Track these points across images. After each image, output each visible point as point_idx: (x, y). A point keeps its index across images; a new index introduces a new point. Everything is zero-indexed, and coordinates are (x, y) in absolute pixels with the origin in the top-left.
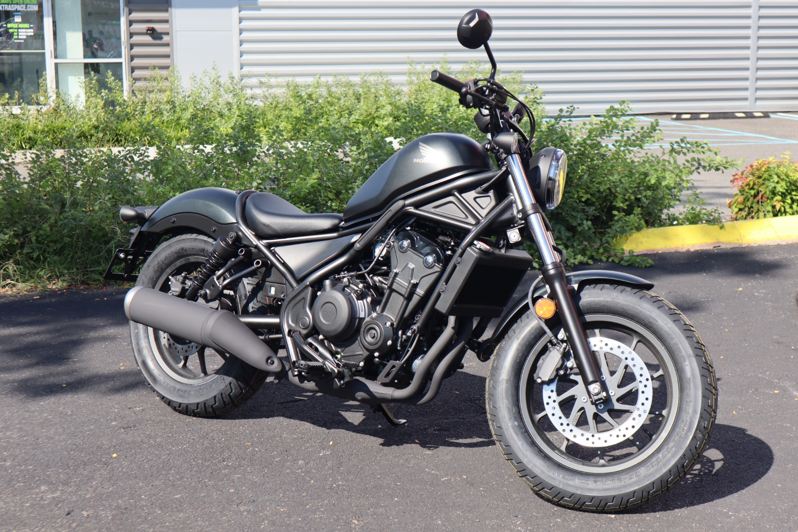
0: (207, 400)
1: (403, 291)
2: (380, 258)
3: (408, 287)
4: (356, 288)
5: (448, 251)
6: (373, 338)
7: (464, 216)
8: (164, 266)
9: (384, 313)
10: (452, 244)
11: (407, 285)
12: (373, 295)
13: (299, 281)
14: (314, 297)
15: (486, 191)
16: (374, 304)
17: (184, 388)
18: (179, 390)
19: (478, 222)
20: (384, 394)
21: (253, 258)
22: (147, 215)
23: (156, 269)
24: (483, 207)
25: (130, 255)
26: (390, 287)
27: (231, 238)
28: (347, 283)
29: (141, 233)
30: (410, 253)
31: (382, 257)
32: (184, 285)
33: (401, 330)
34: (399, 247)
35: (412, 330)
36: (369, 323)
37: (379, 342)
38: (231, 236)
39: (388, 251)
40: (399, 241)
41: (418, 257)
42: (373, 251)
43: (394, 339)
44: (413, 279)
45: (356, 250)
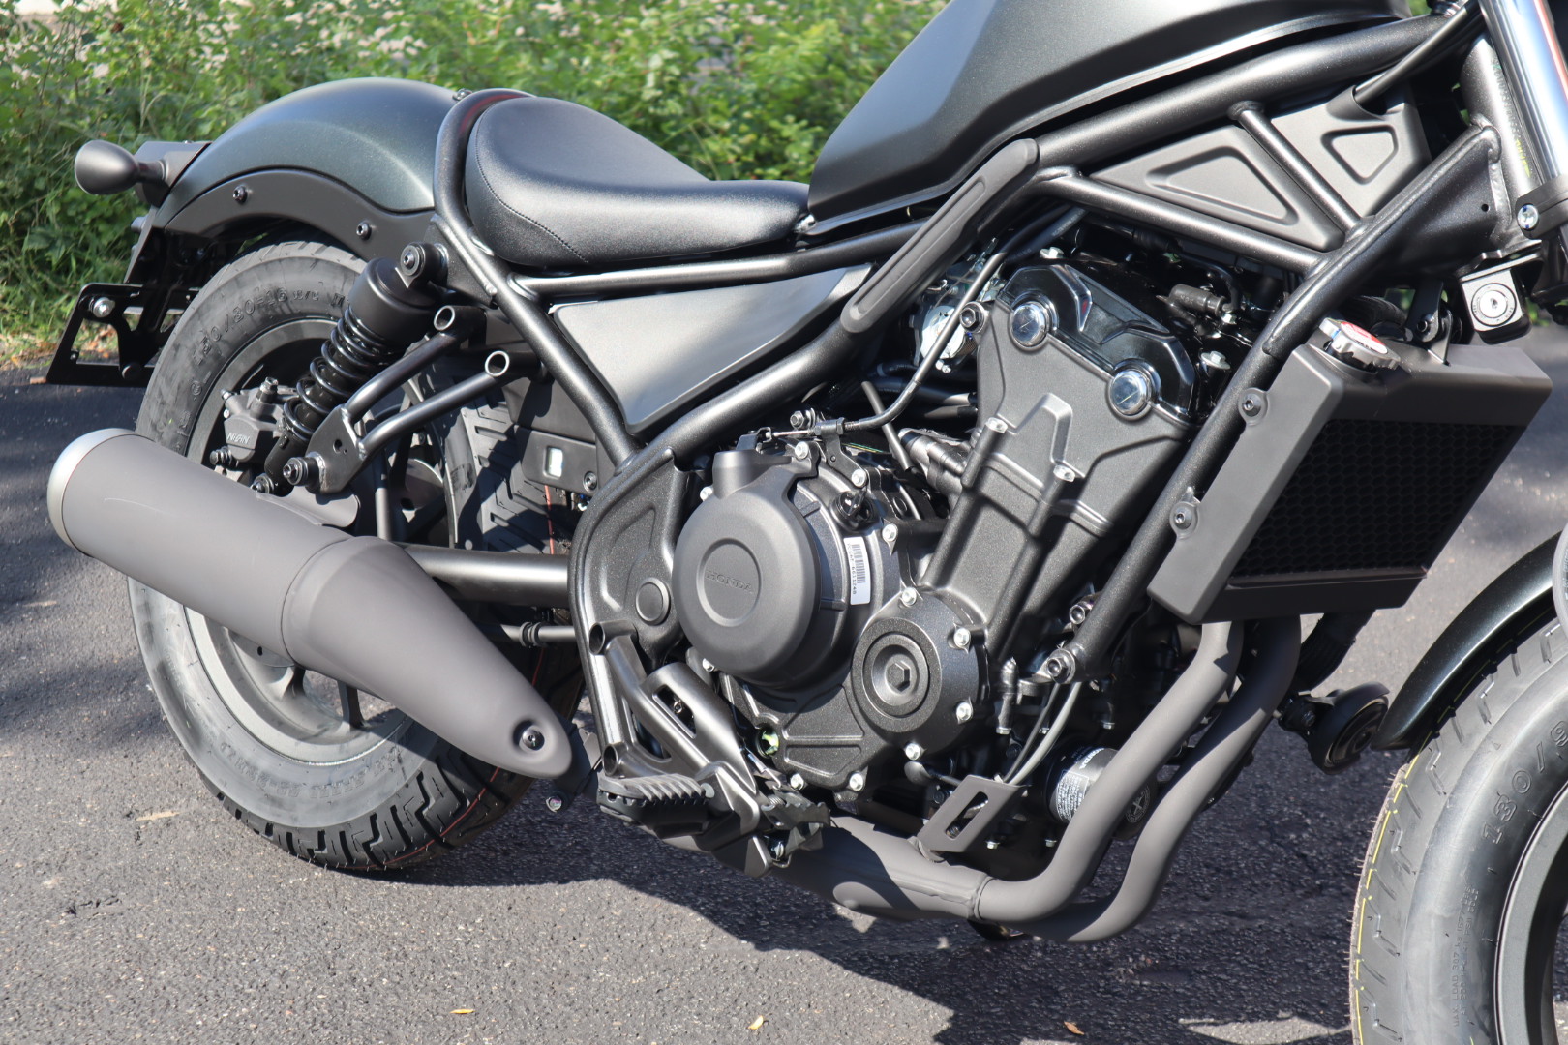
0: (349, 824)
1: (1024, 508)
2: (939, 365)
3: (1043, 491)
4: (842, 487)
5: (1208, 351)
6: (903, 686)
7: (1280, 212)
8: (224, 350)
9: (949, 589)
10: (1227, 319)
11: (1040, 484)
12: (909, 513)
13: (641, 440)
14: (689, 504)
15: (1377, 105)
16: (912, 546)
17: (281, 771)
18: (265, 776)
19: (1340, 238)
20: (944, 897)
21: (489, 342)
22: (170, 172)
23: (199, 357)
24: (1363, 173)
25: (135, 303)
26: (973, 490)
27: (410, 266)
28: (808, 465)
29: (155, 232)
30: (1056, 355)
31: (946, 361)
32: (268, 425)
33: (1013, 660)
34: (1011, 329)
35: (1056, 669)
36: (888, 628)
37: (924, 707)
38: (406, 259)
39: (969, 341)
40: (1013, 304)
41: (1084, 372)
42: (916, 332)
43: (983, 697)
44: (1064, 461)
45: (849, 329)
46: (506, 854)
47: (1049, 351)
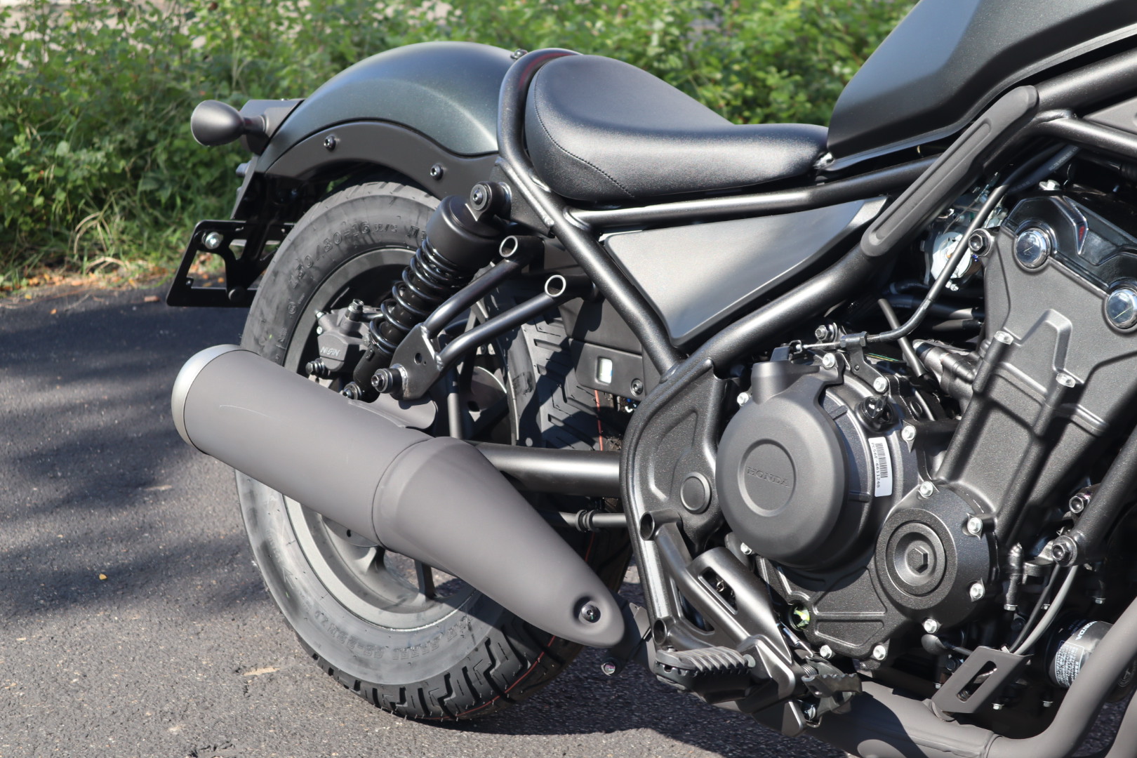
0: (426, 682)
1: (1029, 412)
2: (949, 285)
3: (1047, 396)
4: (866, 393)
6: (921, 569)
8: (316, 276)
9: (961, 482)
11: (1044, 389)
12: (924, 415)
13: (684, 351)
14: (727, 410)
16: (928, 444)
17: (368, 636)
18: (353, 640)
21: (547, 267)
22: (269, 125)
23: (294, 282)
26: (983, 395)
27: (478, 202)
28: (835, 373)
29: (257, 176)
30: (1056, 275)
31: (955, 281)
32: (355, 340)
33: (1019, 545)
34: (1015, 251)
35: (1060, 553)
36: (908, 517)
37: (941, 586)
38: (475, 196)
39: (975, 263)
40: (1017, 231)
41: (1083, 291)
42: (927, 256)
43: (993, 578)
44: (1065, 370)
45: (868, 253)
46: (558, 706)
47: (1050, 271)
